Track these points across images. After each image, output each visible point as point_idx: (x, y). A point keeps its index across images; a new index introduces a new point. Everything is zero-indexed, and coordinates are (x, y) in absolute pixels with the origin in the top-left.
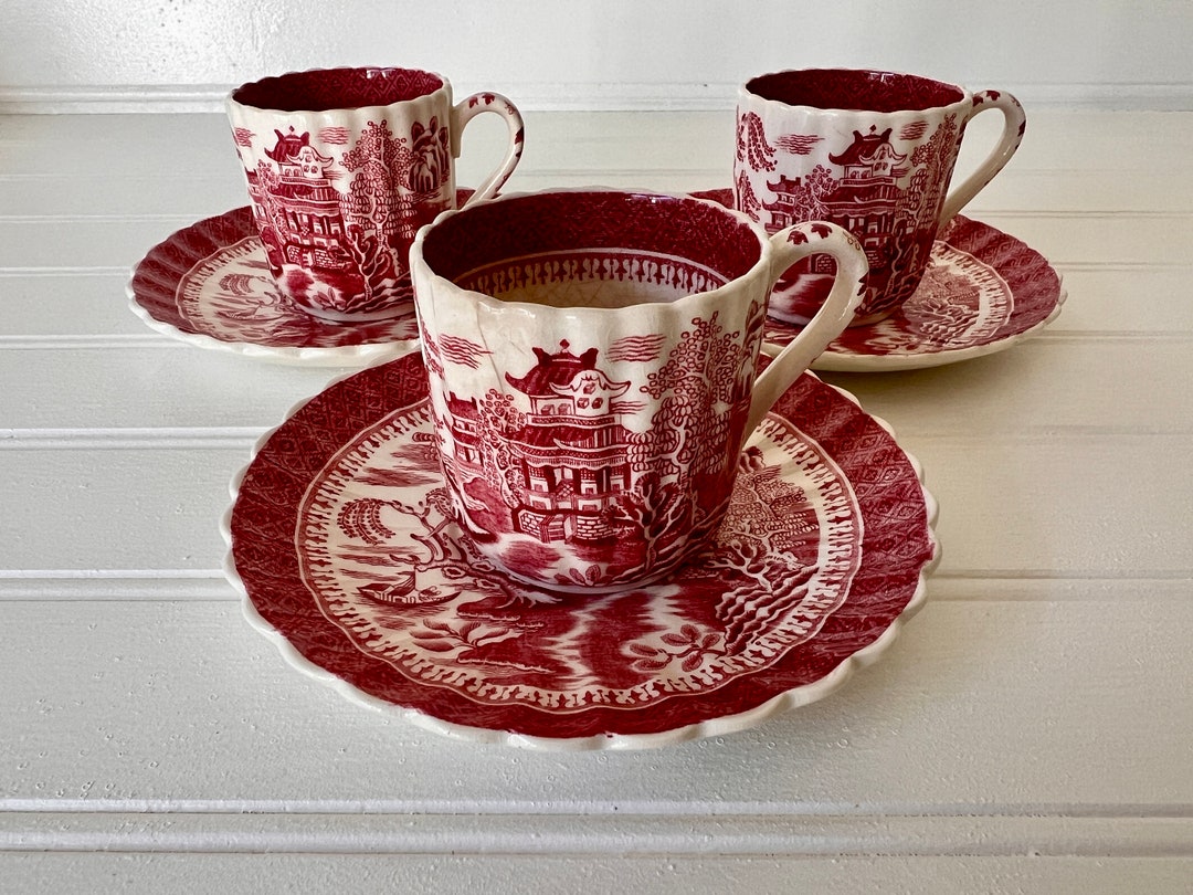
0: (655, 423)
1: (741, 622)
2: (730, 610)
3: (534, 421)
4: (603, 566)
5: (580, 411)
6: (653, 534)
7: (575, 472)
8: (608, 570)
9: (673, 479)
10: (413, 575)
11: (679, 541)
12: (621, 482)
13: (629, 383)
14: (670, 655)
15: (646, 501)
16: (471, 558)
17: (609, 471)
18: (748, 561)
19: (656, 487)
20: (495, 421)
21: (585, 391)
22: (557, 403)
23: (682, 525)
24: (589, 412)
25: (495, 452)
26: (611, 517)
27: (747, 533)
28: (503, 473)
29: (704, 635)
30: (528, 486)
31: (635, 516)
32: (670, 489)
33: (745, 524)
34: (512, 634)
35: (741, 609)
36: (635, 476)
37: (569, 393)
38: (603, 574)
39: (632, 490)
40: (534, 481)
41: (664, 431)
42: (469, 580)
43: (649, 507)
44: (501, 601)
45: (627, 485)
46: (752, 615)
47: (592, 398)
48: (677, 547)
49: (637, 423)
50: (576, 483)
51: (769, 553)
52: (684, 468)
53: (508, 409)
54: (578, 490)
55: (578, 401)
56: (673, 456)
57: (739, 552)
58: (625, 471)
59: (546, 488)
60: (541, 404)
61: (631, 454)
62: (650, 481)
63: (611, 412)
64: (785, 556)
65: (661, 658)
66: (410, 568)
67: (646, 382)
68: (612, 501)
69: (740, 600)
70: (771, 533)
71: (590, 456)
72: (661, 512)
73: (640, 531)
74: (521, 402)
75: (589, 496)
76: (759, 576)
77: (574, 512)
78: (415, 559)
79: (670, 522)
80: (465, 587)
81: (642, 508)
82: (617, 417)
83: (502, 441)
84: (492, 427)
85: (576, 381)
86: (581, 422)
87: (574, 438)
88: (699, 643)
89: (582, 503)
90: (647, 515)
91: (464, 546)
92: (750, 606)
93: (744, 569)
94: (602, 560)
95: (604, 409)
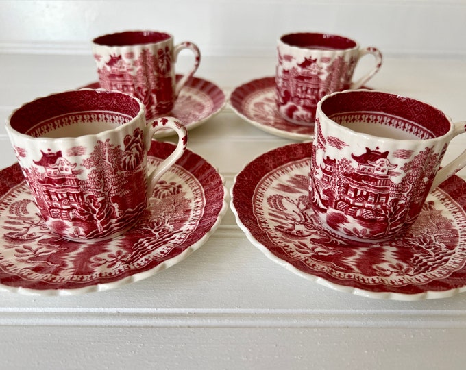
0: (403, 181)
1: (421, 266)
2: (417, 261)
3: (358, 171)
4: (368, 230)
5: (376, 172)
6: (391, 221)
7: (368, 193)
8: (371, 232)
9: (403, 202)
10: (294, 225)
11: (400, 226)
12: (384, 200)
13: (397, 165)
14: (392, 272)
15: (392, 208)
16: (315, 223)
17: (381, 195)
18: (425, 244)
19: (397, 203)
20: (342, 169)
21: (380, 165)
22: (368, 167)
23: (402, 220)
24: (380, 173)
25: (338, 179)
26: (377, 212)
27: (425, 233)
28: (338, 187)
29: (405, 268)
30: (346, 193)
31: (387, 213)
32: (402, 205)
33: (425, 230)
34: (331, 253)
35: (421, 261)
36: (390, 199)
37: (374, 165)
38: (368, 233)
39: (388, 204)
40: (349, 192)
41: (404, 184)
42: (315, 231)
43: (392, 210)
44: (326, 240)
45: (386, 202)
46: (425, 264)
47: (382, 168)
48: (398, 228)
49: (396, 180)
50: (366, 197)
51: (434, 242)
52: (409, 199)
53: (348, 166)
54: (367, 200)
55: (376, 168)
56: (406, 194)
57: (422, 240)
58: (387, 196)
59: (353, 196)
60: (362, 166)
61: (391, 191)
62: (395, 201)
63: (388, 174)
64: (441, 244)
65: (388, 273)
66: (293, 222)
67: (403, 166)
68: (379, 206)
69: (421, 257)
70: (436, 235)
71: (375, 188)
72: (396, 214)
73: (386, 219)
74: (355, 164)
75: (370, 203)
76: (430, 250)
77: (363, 207)
78: (294, 220)
79: (399, 218)
80: (313, 233)
81: (390, 210)
82: (389, 176)
83: (342, 176)
84: (340, 170)
85: (378, 161)
86: (375, 176)
87: (371, 181)
88: (403, 270)
89: (367, 205)
90: (391, 213)
91: (312, 218)
92: (425, 261)
93: (423, 247)
94: (368, 227)
95: (385, 173)
